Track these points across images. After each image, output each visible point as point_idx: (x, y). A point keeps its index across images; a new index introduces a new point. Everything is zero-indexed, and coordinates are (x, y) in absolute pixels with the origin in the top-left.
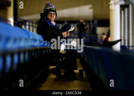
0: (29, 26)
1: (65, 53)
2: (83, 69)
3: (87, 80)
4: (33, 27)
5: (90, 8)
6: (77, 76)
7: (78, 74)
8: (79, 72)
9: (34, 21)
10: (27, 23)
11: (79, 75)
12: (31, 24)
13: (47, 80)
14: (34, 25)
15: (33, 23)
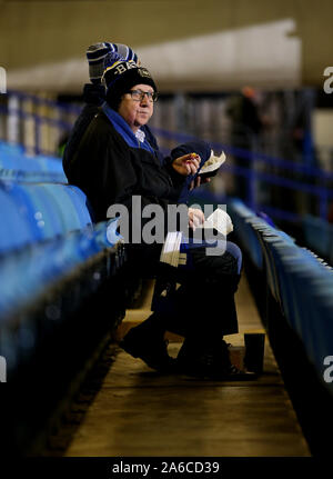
0: (21, 115)
1: (184, 262)
2: (261, 330)
3: (282, 382)
4: (38, 121)
5: (291, 35)
6: (239, 364)
7: (242, 356)
8: (243, 344)
9: (43, 96)
10: (13, 104)
11: (245, 360)
12: (28, 107)
13: (109, 381)
14: (42, 111)
15: (36, 102)
